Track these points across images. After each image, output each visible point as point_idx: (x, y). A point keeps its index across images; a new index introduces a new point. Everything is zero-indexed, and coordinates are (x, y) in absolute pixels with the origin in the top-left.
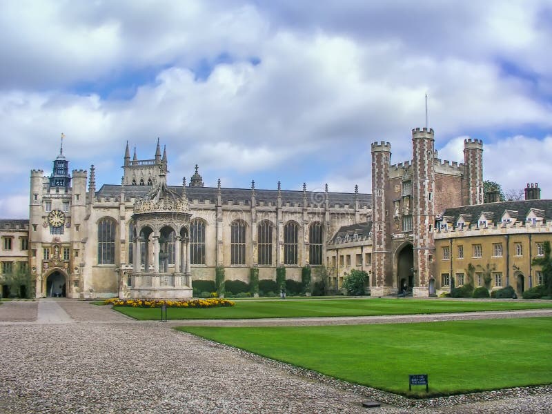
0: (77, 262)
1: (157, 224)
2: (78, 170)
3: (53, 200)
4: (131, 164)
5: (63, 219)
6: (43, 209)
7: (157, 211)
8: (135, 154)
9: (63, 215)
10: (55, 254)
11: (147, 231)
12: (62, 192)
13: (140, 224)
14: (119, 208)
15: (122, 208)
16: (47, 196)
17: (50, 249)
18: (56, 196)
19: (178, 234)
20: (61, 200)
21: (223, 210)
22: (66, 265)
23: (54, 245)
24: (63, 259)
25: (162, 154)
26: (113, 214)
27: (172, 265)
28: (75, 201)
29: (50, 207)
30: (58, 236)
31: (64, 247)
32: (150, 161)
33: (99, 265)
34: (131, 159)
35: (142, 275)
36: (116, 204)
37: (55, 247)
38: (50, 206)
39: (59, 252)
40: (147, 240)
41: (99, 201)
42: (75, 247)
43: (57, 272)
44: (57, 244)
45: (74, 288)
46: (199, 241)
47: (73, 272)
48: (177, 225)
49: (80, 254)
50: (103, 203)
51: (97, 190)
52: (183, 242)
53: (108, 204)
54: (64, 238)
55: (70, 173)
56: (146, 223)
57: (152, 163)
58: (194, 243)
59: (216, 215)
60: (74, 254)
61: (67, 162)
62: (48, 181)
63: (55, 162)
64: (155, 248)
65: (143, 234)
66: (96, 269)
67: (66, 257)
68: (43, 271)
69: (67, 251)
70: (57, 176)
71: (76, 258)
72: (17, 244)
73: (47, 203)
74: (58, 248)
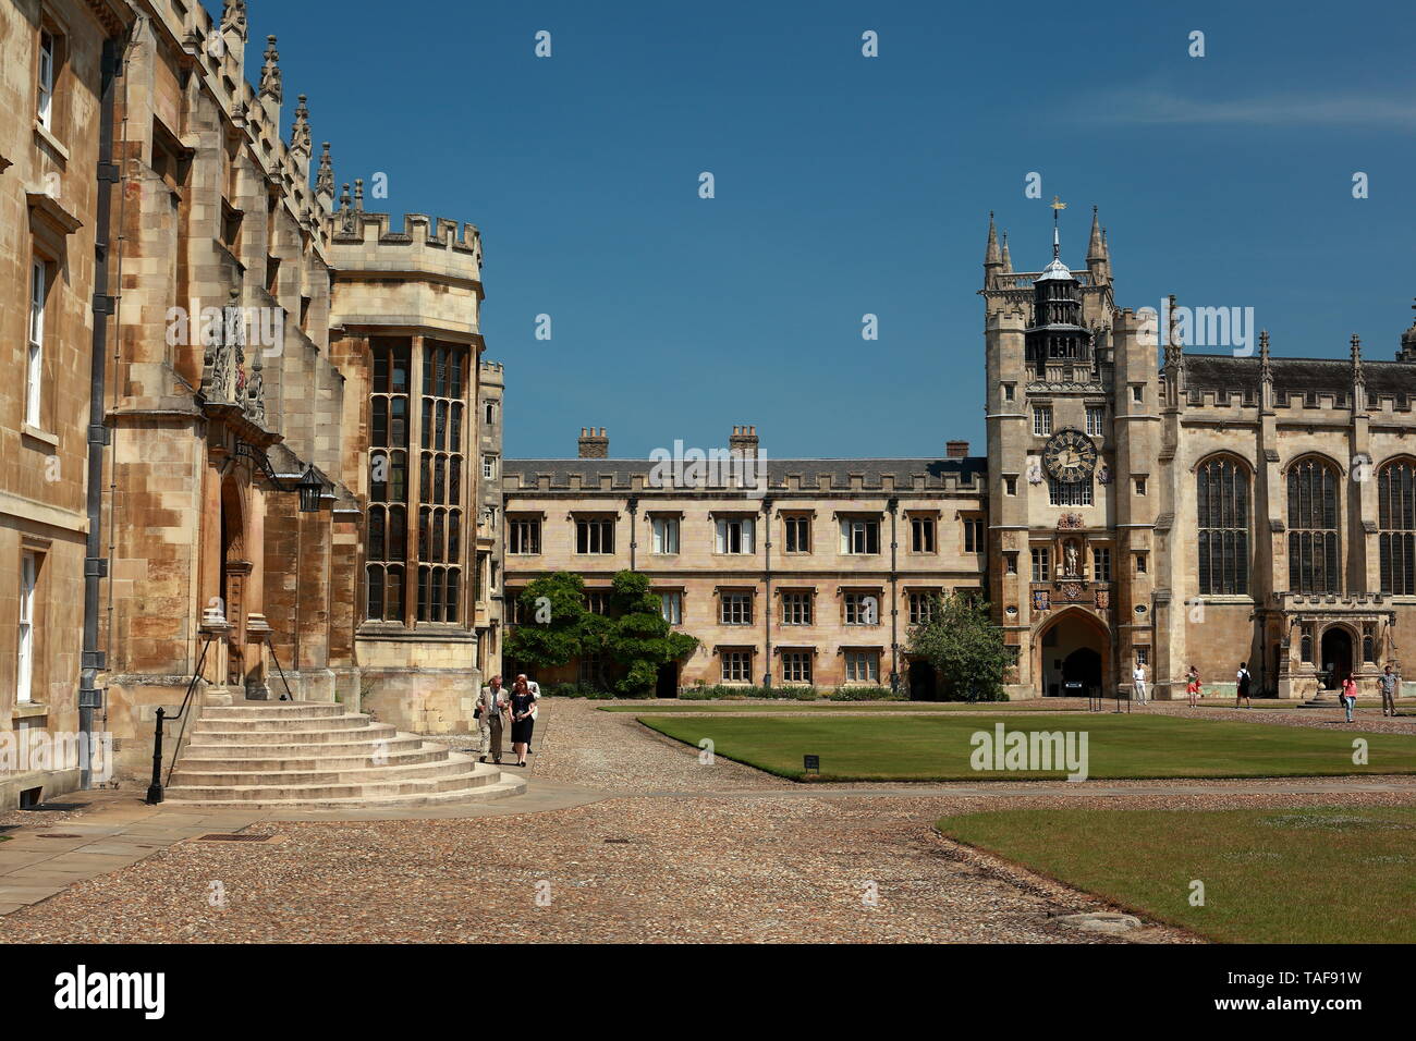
0: (1140, 587)
3: (1056, 401)
5: (1089, 456)
6: (1029, 427)
9: (1088, 446)
10: (1066, 564)
12: (1080, 376)
15: (1269, 425)
16: (1036, 389)
17: (1051, 549)
18: (1066, 389)
22: (1104, 598)
24: (1092, 579)
26: (1242, 443)
28: (1130, 406)
29: (1050, 425)
30: (1076, 508)
31: (1095, 543)
36: (1250, 414)
38: (1051, 418)
39: (1081, 560)
41: (1198, 404)
42: (1136, 542)
43: (1074, 618)
44: (1072, 537)
47: (1130, 618)
49: (1151, 562)
50: (1210, 410)
53: (1225, 414)
54: (1094, 514)
60: (1132, 564)
61: (1075, 286)
63: (1038, 285)
67: (1104, 573)
68: (1034, 619)
70: (1052, 326)
71: (1140, 574)
72: (951, 533)
73: (1037, 409)
74: (1077, 547)
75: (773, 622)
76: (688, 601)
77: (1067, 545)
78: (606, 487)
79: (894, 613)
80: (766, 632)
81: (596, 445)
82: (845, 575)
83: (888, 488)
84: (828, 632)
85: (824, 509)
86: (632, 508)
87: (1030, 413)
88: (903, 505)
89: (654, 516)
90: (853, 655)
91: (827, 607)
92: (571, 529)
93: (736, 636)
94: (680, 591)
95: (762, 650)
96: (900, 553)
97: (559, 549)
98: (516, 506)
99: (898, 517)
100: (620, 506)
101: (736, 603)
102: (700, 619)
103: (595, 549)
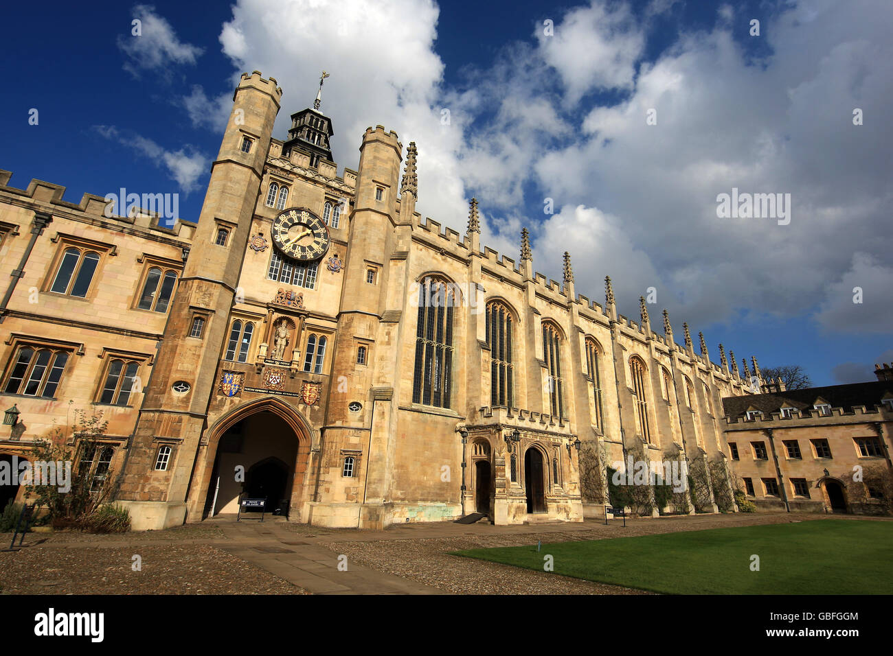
0: (358, 382)
2: (387, 131)
3: (297, 182)
5: (322, 240)
9: (321, 230)
10: (273, 346)
14: (468, 263)
17: (259, 325)
18: (309, 174)
20: (320, 189)
23: (276, 315)
29: (284, 197)
30: (297, 289)
31: (312, 328)
33: (415, 406)
37: (278, 323)
42: (361, 329)
44: (288, 313)
45: (337, 482)
47: (341, 416)
60: (353, 353)
66: (409, 416)
74: (290, 329)
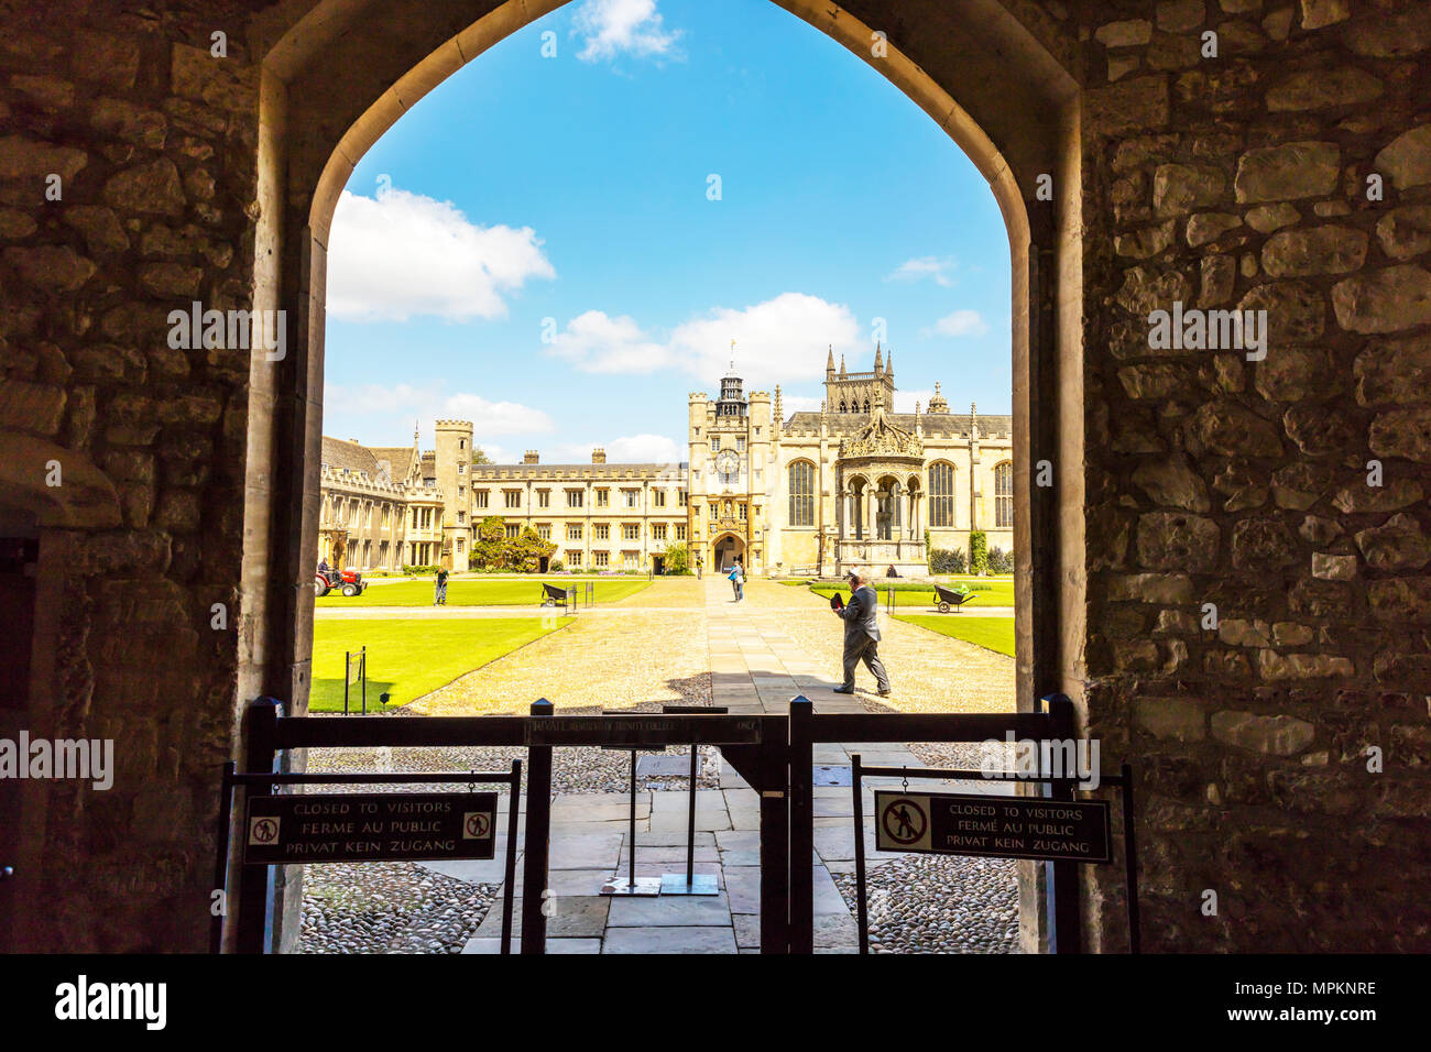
0: (757, 522)
1: (874, 473)
2: (757, 392)
4: (837, 380)
6: (708, 448)
7: (872, 455)
8: (843, 364)
10: (726, 512)
11: (859, 482)
12: (735, 423)
13: (848, 473)
14: (819, 446)
15: (824, 446)
16: (713, 429)
17: (719, 504)
18: (727, 429)
19: (904, 487)
20: (734, 435)
21: (980, 448)
22: (744, 528)
23: (724, 500)
24: (738, 518)
25: (885, 364)
26: (812, 454)
27: (898, 528)
28: (754, 437)
29: (719, 446)
30: (731, 486)
31: (739, 502)
32: (866, 374)
33: (791, 527)
34: (838, 372)
35: (853, 544)
36: (816, 441)
38: (719, 443)
39: (733, 509)
40: (859, 494)
41: (789, 436)
42: (756, 501)
43: (729, 537)
46: (944, 493)
48: (903, 474)
49: (762, 511)
50: (795, 439)
51: (786, 420)
52: (913, 498)
53: (802, 441)
54: (737, 488)
55: (745, 394)
56: (857, 471)
57: (872, 377)
58: (935, 496)
59: (971, 455)
60: (754, 511)
61: (740, 381)
62: (714, 408)
63: (723, 381)
64: (871, 505)
65: (853, 486)
66: (787, 533)
67: (743, 516)
68: (709, 537)
69: (745, 507)
70: (727, 400)
71: (757, 517)
72: (672, 498)
73: (713, 439)
74: (731, 503)
75: (591, 538)
76: (553, 530)
77: (726, 502)
78: (517, 477)
79: (646, 535)
80: (589, 542)
81: (532, 458)
82: (623, 517)
83: (644, 476)
84: (616, 542)
85: (614, 486)
86: (529, 486)
87: (710, 441)
88: (650, 484)
89: (538, 490)
90: (628, 553)
91: (616, 530)
92: (503, 496)
93: (575, 545)
94: (548, 525)
95: (585, 551)
96: (649, 506)
97: (497, 506)
98: (477, 486)
99: (648, 490)
100: (523, 486)
101: (575, 530)
102: (559, 537)
103: (512, 506)
